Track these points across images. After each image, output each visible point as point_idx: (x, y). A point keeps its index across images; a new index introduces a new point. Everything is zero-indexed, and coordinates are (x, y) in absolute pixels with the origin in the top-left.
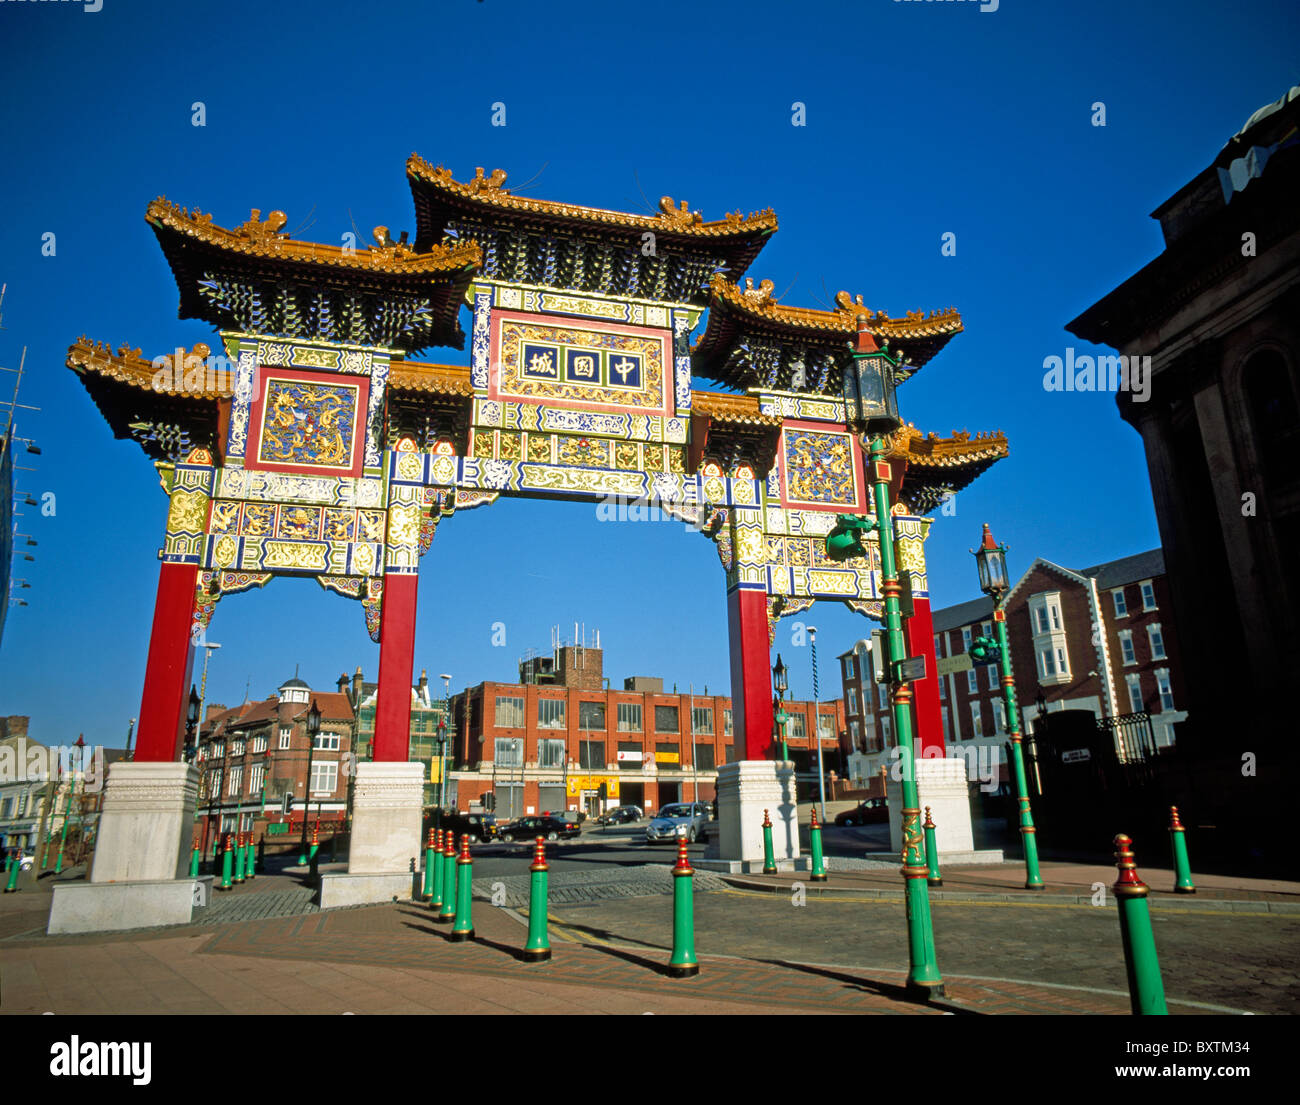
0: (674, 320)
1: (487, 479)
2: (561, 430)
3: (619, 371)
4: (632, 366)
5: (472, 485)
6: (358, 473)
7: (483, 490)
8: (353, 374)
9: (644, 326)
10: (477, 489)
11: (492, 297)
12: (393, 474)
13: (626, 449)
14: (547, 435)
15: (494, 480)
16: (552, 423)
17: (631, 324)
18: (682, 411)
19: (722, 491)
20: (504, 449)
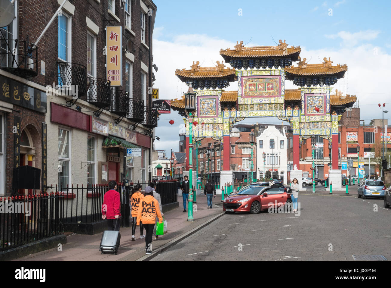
0: (281, 73)
1: (242, 115)
2: (256, 103)
3: (269, 87)
4: (272, 85)
5: (239, 117)
6: (217, 117)
7: (241, 118)
8: (215, 96)
9: (274, 75)
10: (240, 118)
11: (241, 74)
12: (224, 117)
13: (270, 105)
14: (253, 104)
15: (243, 116)
16: (254, 102)
17: (271, 75)
18: (282, 95)
19: (291, 113)
20: (245, 108)
